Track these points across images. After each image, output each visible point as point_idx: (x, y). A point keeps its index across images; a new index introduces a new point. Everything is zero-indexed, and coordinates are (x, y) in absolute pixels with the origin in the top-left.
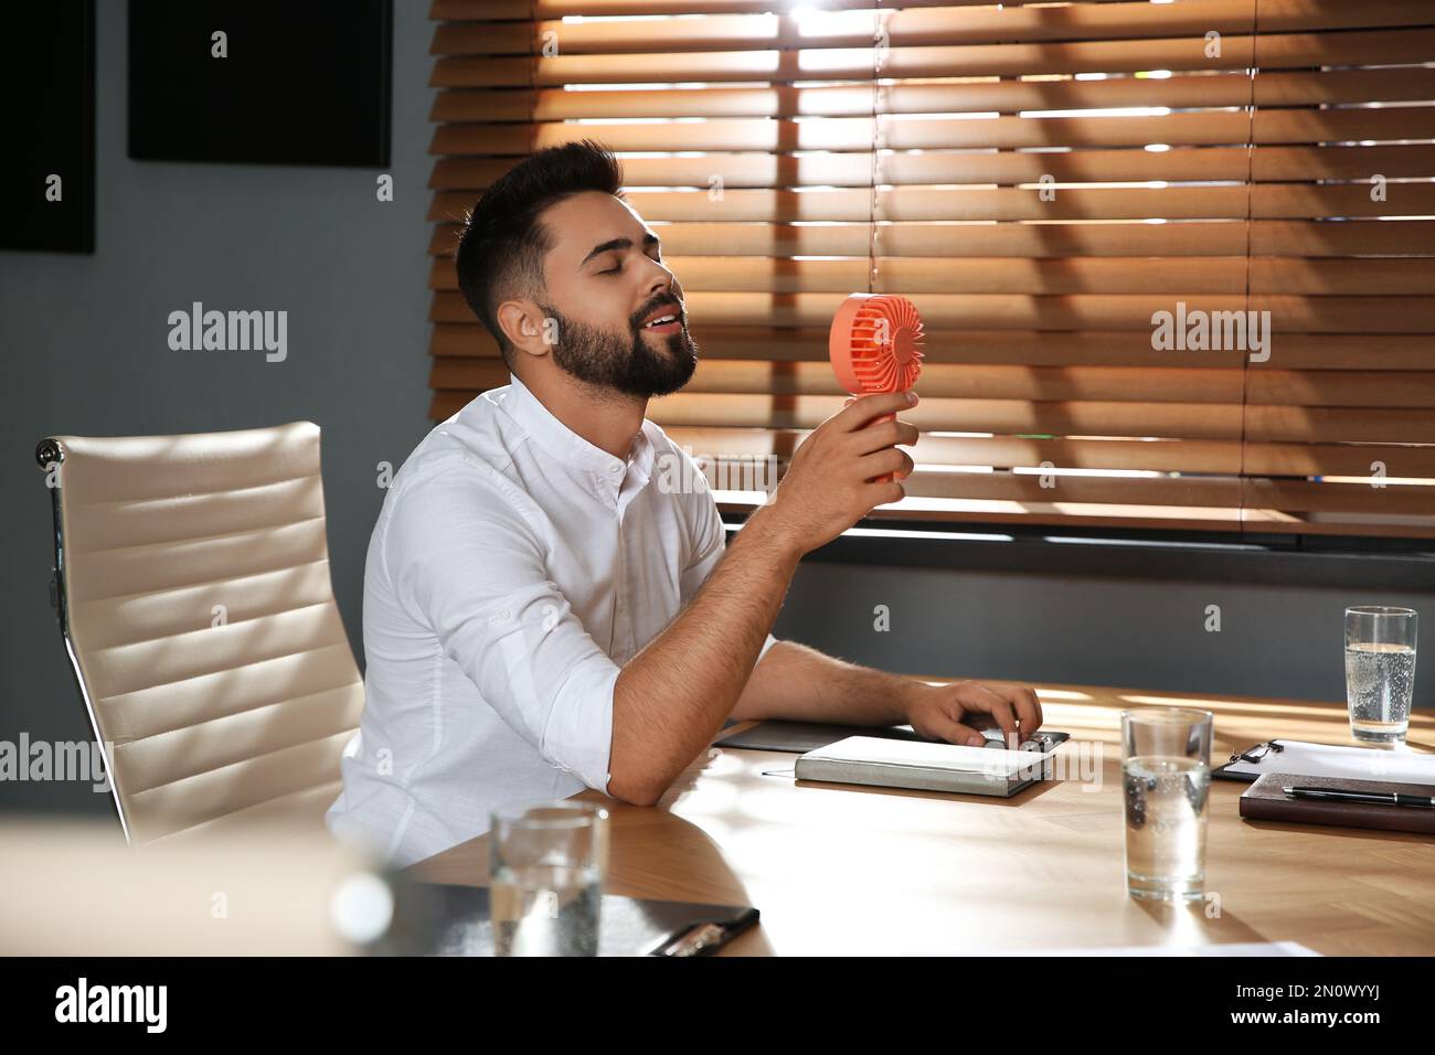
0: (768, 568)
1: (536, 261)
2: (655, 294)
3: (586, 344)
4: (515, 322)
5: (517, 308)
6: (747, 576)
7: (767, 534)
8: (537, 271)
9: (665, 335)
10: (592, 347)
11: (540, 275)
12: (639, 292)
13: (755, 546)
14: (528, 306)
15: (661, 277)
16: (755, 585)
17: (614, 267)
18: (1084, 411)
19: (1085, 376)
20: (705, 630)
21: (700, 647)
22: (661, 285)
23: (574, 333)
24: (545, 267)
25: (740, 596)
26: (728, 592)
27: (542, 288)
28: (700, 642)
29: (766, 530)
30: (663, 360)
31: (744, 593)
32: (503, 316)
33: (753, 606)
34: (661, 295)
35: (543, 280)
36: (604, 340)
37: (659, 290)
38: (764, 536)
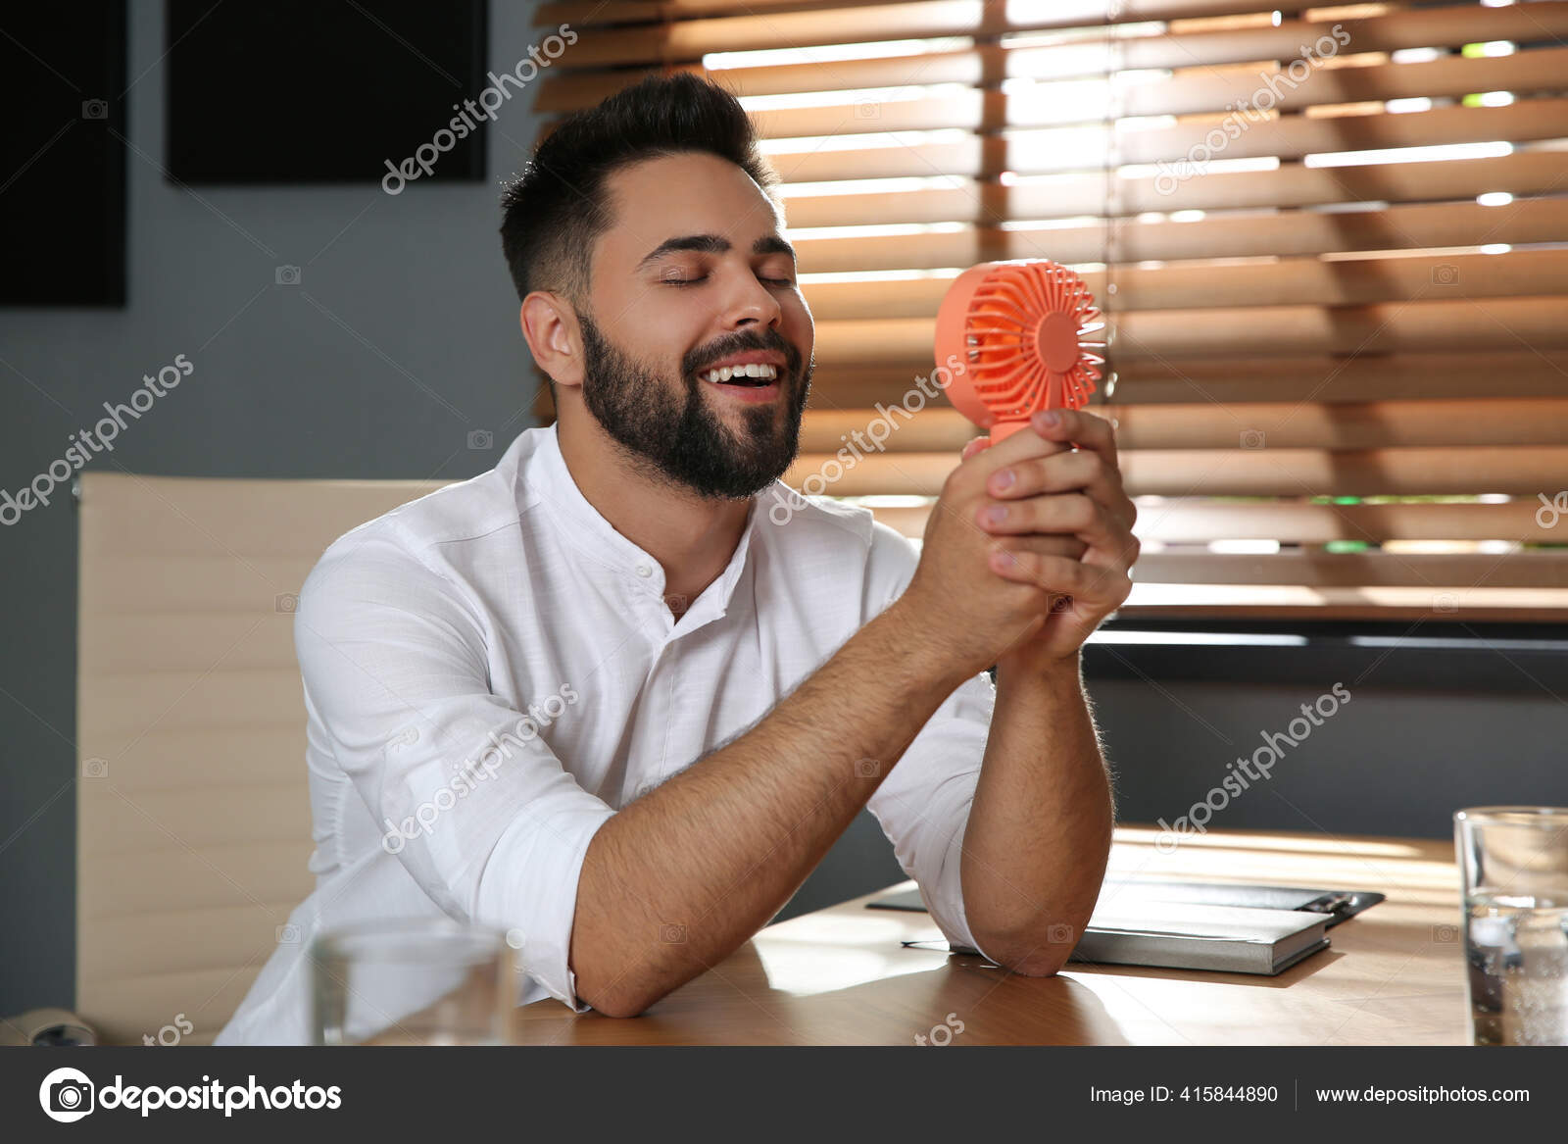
0: (886, 699)
1: (583, 245)
2: (741, 330)
3: (622, 384)
4: (542, 328)
5: (550, 305)
6: (848, 704)
7: (897, 648)
8: (583, 261)
9: (744, 404)
10: (629, 391)
11: (586, 269)
12: (718, 320)
13: (875, 663)
14: (565, 307)
15: (758, 309)
16: (856, 724)
17: (694, 275)
18: (1401, 463)
19: (1401, 414)
20: (753, 773)
21: (738, 798)
22: (756, 320)
23: (609, 363)
24: (593, 255)
25: (826, 734)
26: (809, 722)
27: (584, 286)
28: (740, 790)
29: (895, 640)
30: (732, 441)
31: (835, 731)
32: (530, 314)
33: (844, 754)
34: (750, 335)
35: (588, 274)
36: (644, 384)
37: (750, 326)
38: (891, 650)
